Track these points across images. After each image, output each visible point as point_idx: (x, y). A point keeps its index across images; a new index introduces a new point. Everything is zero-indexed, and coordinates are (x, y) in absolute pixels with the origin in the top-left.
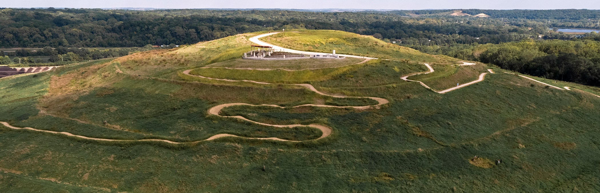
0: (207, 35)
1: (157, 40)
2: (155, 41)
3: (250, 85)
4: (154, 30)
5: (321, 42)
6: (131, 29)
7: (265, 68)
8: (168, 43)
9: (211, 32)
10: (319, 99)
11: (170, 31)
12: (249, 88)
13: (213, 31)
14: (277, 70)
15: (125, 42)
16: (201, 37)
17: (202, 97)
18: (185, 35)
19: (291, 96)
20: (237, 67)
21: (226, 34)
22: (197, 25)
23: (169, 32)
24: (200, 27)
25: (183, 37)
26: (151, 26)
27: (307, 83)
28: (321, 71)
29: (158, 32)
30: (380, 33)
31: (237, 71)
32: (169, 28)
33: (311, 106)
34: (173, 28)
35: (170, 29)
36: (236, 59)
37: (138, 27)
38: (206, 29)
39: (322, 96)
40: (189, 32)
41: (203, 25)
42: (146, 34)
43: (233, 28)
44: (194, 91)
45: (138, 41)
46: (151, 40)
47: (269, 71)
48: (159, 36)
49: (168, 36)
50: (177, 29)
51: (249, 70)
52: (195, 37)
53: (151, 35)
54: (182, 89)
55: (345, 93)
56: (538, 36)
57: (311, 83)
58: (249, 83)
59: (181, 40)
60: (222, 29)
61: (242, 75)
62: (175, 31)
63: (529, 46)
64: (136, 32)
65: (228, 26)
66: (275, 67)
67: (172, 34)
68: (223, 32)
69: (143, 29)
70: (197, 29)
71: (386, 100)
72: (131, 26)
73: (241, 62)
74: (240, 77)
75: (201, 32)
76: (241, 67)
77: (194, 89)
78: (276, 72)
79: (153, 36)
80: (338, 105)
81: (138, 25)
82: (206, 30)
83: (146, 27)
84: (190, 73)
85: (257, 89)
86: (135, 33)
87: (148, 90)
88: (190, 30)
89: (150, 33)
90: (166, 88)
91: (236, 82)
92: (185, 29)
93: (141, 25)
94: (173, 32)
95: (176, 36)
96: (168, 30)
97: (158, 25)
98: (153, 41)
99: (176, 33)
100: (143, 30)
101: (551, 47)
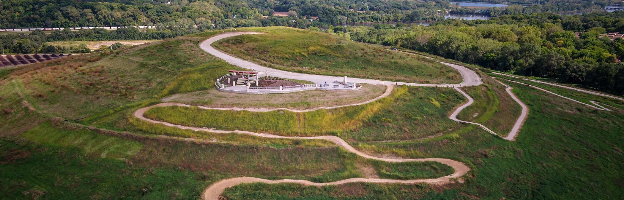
0: (106, 15)
1: (46, 22)
2: (43, 23)
3: (251, 142)
4: (41, 10)
5: (303, 53)
6: (12, 9)
7: (259, 108)
8: (60, 25)
9: (111, 12)
10: (365, 167)
11: (61, 11)
12: (252, 148)
13: (112, 11)
14: (279, 111)
15: (6, 25)
16: (99, 18)
17: (180, 165)
18: (80, 16)
19: (321, 161)
20: (216, 106)
21: (128, 14)
22: (93, 4)
23: (59, 13)
24: (98, 7)
25: (77, 18)
26: (37, 6)
27: (333, 135)
28: (342, 112)
29: (47, 12)
30: (294, 10)
31: (219, 112)
32: (59, 8)
33: (363, 183)
34: (65, 8)
35: (62, 9)
36: (209, 91)
37: (21, 7)
38: (104, 8)
39: (368, 160)
40: (85, 12)
41: (100, 4)
42: (31, 14)
43: (135, 7)
44: (165, 154)
45: (22, 23)
46: (38, 22)
47: (268, 112)
48: (48, 18)
49: (59, 17)
50: (69, 9)
51: (237, 112)
52: (92, 18)
53: (38, 16)
54: (143, 150)
55: (398, 154)
56: (445, 11)
57: (339, 134)
58: (247, 136)
59: (75, 22)
60: (122, 9)
61: (229, 121)
62: (67, 11)
63: (471, 31)
64: (19, 12)
65: (129, 5)
66: (273, 106)
67: (64, 15)
68: (125, 13)
69: (28, 9)
70: (93, 9)
71: (460, 163)
72: (12, 5)
73: (219, 97)
74: (227, 125)
75: (98, 13)
76: (222, 106)
77: (164, 150)
78: (278, 115)
79: (41, 17)
80: (400, 178)
81: (21, 5)
82: (104, 10)
83: (31, 7)
84: (145, 116)
85: (265, 149)
86: (18, 14)
87: (88, 149)
88: (86, 10)
89: (36, 14)
90: (118, 148)
91: (226, 135)
92: (78, 9)
93: (25, 4)
94: (64, 12)
95: (69, 18)
96: (59, 10)
97: (46, 4)
98: (42, 23)
99: (68, 13)
100: (28, 11)
101: (493, 32)
